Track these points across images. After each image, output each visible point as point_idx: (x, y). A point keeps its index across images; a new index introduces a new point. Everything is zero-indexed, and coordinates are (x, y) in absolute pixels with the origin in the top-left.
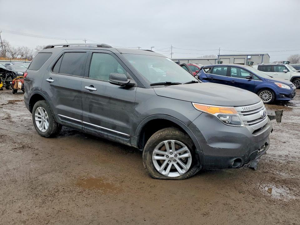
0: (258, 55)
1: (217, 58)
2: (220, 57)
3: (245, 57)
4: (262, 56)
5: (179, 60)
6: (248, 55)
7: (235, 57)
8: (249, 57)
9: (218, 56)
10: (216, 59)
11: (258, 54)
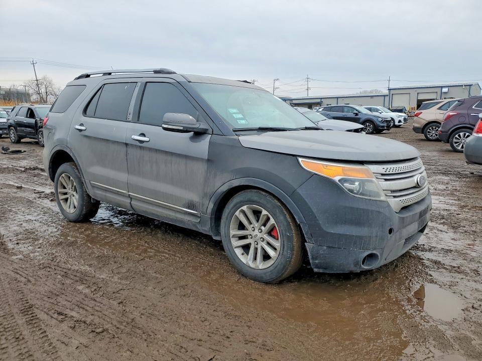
0: (462, 86)
1: (387, 94)
2: (392, 92)
3: (438, 90)
4: (468, 87)
5: (321, 98)
6: (442, 87)
7: (419, 90)
8: (445, 90)
9: (390, 90)
10: (384, 96)
11: (461, 84)
